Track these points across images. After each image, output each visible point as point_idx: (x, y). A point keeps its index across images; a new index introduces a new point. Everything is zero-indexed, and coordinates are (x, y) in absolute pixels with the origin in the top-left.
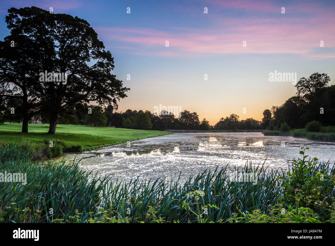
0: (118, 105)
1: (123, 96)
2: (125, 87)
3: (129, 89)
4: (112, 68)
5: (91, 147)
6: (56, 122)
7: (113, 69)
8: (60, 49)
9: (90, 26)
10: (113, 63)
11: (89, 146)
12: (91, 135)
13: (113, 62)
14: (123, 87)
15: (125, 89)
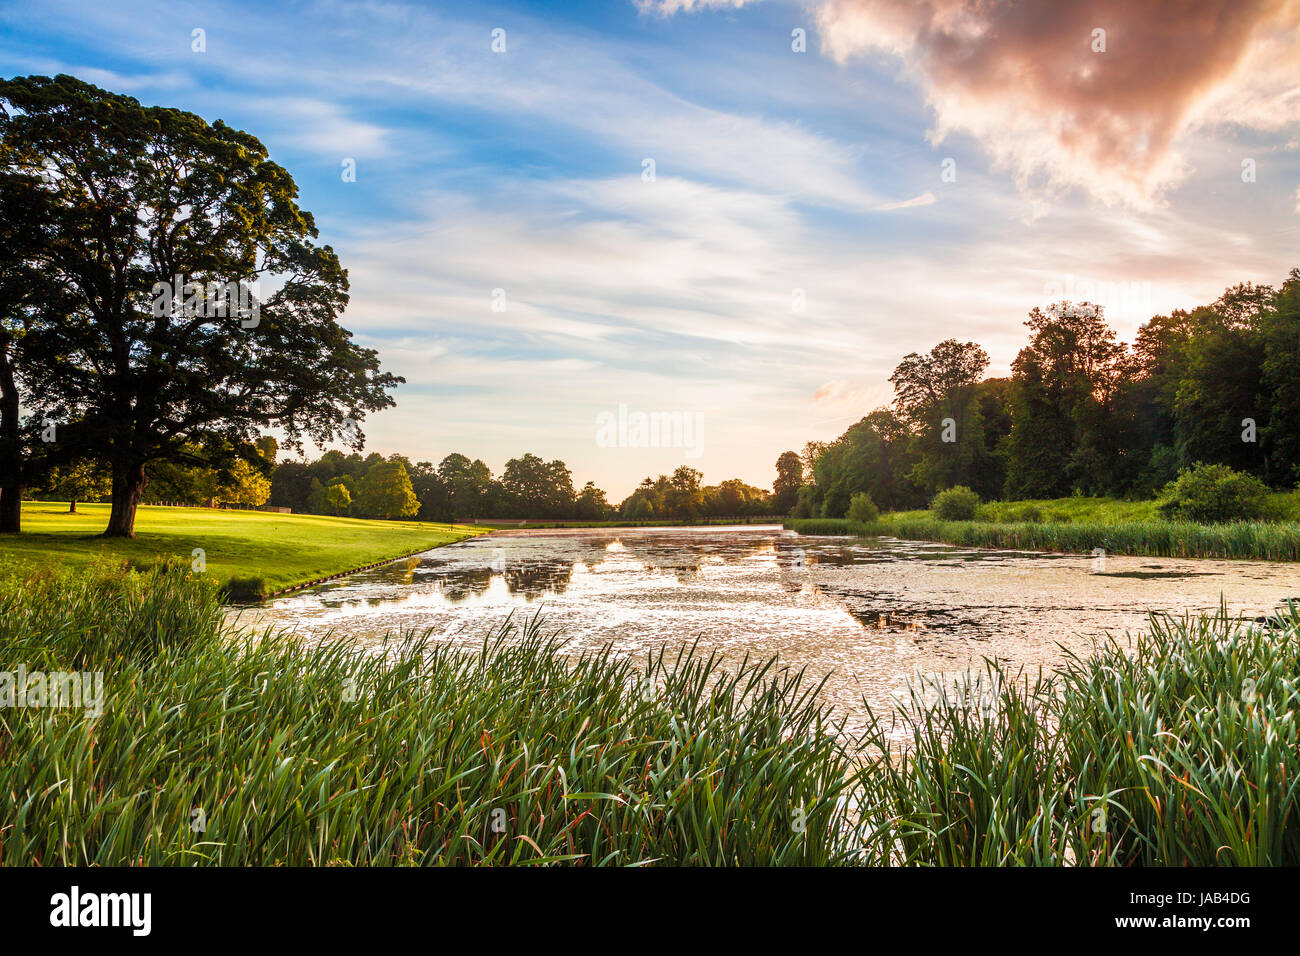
0: (363, 436)
1: (379, 402)
2: (389, 374)
3: (402, 380)
4: (339, 306)
5: (286, 581)
6: (137, 496)
7: (342, 310)
9: (267, 156)
10: (346, 290)
11: (282, 580)
13: (346, 286)
14: (383, 370)
15: (388, 379)
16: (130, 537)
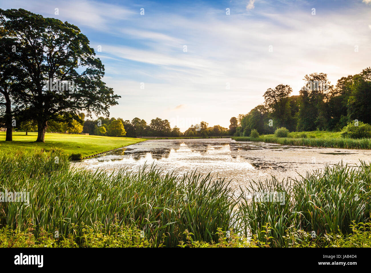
0: (109, 113)
1: (114, 103)
2: (116, 95)
3: (120, 97)
4: (102, 75)
5: (88, 154)
6: (45, 130)
7: (103, 77)
8: (48, 55)
9: (80, 32)
10: (104, 71)
11: (86, 154)
12: (77, 143)
16: (43, 142)
